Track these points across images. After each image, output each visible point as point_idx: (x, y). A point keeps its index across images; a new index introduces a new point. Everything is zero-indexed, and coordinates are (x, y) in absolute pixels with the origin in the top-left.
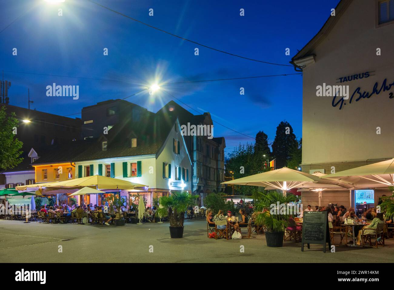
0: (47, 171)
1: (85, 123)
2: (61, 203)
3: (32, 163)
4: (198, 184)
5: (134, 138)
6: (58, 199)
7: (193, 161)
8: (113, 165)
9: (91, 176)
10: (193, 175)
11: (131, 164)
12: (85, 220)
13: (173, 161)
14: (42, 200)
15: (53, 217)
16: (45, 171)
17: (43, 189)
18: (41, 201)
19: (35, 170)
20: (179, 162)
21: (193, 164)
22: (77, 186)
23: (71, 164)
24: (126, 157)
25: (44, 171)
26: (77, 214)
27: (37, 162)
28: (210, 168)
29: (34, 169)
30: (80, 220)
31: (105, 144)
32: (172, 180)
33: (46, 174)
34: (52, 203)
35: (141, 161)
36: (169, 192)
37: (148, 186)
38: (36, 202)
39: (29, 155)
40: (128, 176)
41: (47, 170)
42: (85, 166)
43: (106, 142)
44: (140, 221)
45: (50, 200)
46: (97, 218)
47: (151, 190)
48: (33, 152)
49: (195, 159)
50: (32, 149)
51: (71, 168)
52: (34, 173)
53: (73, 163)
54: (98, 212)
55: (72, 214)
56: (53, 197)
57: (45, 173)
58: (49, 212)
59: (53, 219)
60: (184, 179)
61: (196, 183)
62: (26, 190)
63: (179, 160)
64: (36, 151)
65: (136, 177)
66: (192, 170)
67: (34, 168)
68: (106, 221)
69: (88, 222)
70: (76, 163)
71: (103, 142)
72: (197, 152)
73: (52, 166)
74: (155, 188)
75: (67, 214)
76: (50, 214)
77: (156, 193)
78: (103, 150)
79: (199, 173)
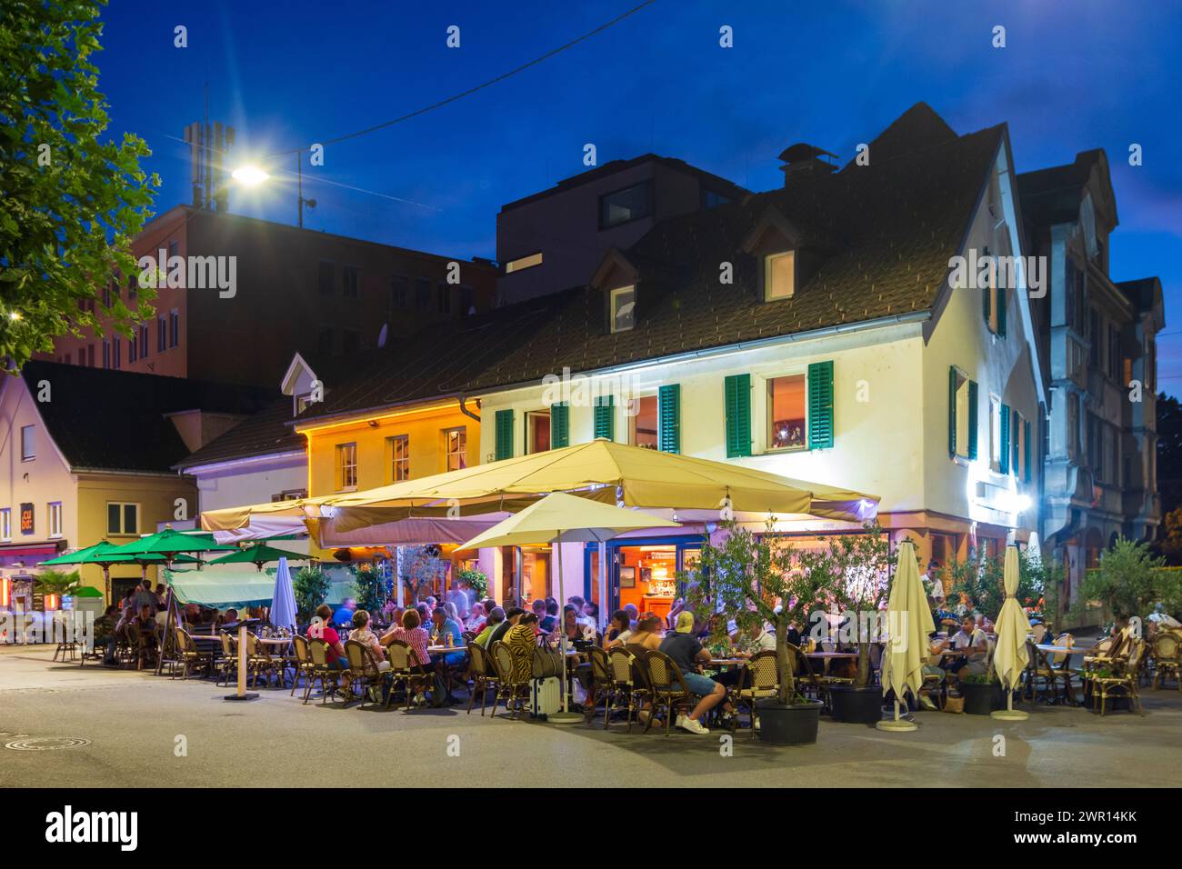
0: (355, 451)
1: (511, 267)
2: (416, 592)
3: (295, 415)
4: (1073, 497)
5: (780, 248)
6: (399, 572)
7: (1048, 381)
8: (671, 395)
9: (555, 447)
10: (1046, 451)
11: (772, 384)
12: (548, 695)
13: (984, 368)
14: (328, 580)
15: (370, 672)
16: (349, 452)
17: (323, 520)
18: (321, 583)
19: (306, 447)
20: (1001, 377)
21: (1048, 395)
22: (502, 492)
23: (463, 407)
24: (743, 345)
25: (344, 449)
26: (504, 660)
27: (316, 413)
28: (1102, 422)
29: (300, 442)
30: (524, 691)
31: (623, 299)
32: (979, 469)
33: (352, 466)
34: (374, 592)
35: (832, 362)
36: (969, 536)
37: (876, 500)
38: (299, 589)
39: (283, 388)
40: (755, 448)
41: (354, 444)
42: (526, 414)
43: (630, 289)
44: (902, 709)
45: (365, 578)
46: (630, 683)
47: (894, 522)
48: (300, 369)
49: (1059, 369)
50: (298, 358)
51: (462, 429)
52: (304, 462)
53: (470, 403)
54: (636, 648)
55: (477, 654)
56: (379, 567)
57: (349, 463)
58: (349, 643)
59: (373, 681)
60: (1016, 469)
61: (1063, 495)
62: (247, 525)
63: (1002, 367)
64: (310, 365)
65: (804, 450)
66: (1044, 427)
67: (304, 438)
68: (685, 703)
69: (570, 709)
70: (484, 398)
71: (615, 293)
72: (1067, 336)
73: (375, 425)
74: (922, 507)
75: (444, 654)
76: (355, 651)
77: (923, 535)
78: (613, 330)
79: (1073, 444)
